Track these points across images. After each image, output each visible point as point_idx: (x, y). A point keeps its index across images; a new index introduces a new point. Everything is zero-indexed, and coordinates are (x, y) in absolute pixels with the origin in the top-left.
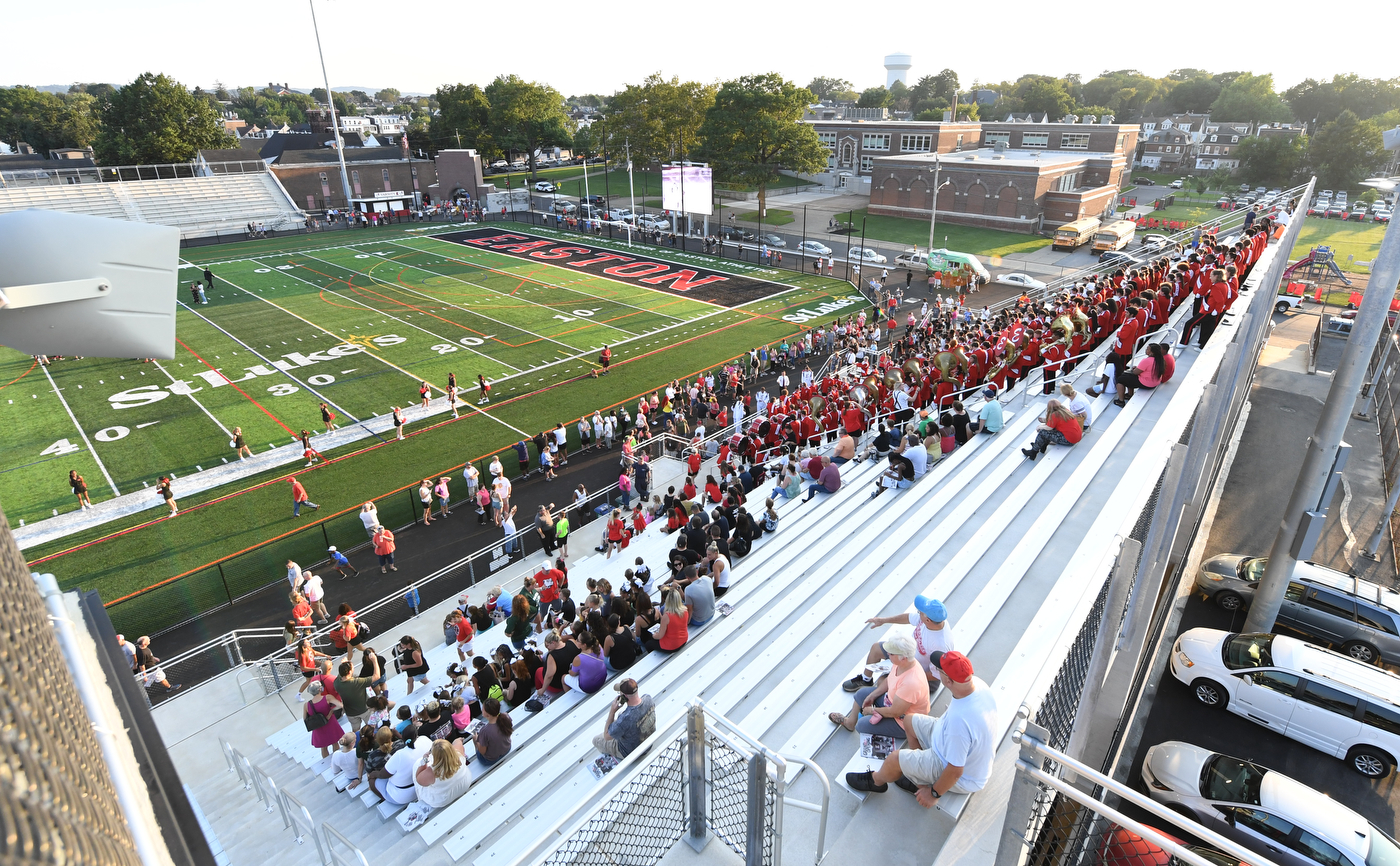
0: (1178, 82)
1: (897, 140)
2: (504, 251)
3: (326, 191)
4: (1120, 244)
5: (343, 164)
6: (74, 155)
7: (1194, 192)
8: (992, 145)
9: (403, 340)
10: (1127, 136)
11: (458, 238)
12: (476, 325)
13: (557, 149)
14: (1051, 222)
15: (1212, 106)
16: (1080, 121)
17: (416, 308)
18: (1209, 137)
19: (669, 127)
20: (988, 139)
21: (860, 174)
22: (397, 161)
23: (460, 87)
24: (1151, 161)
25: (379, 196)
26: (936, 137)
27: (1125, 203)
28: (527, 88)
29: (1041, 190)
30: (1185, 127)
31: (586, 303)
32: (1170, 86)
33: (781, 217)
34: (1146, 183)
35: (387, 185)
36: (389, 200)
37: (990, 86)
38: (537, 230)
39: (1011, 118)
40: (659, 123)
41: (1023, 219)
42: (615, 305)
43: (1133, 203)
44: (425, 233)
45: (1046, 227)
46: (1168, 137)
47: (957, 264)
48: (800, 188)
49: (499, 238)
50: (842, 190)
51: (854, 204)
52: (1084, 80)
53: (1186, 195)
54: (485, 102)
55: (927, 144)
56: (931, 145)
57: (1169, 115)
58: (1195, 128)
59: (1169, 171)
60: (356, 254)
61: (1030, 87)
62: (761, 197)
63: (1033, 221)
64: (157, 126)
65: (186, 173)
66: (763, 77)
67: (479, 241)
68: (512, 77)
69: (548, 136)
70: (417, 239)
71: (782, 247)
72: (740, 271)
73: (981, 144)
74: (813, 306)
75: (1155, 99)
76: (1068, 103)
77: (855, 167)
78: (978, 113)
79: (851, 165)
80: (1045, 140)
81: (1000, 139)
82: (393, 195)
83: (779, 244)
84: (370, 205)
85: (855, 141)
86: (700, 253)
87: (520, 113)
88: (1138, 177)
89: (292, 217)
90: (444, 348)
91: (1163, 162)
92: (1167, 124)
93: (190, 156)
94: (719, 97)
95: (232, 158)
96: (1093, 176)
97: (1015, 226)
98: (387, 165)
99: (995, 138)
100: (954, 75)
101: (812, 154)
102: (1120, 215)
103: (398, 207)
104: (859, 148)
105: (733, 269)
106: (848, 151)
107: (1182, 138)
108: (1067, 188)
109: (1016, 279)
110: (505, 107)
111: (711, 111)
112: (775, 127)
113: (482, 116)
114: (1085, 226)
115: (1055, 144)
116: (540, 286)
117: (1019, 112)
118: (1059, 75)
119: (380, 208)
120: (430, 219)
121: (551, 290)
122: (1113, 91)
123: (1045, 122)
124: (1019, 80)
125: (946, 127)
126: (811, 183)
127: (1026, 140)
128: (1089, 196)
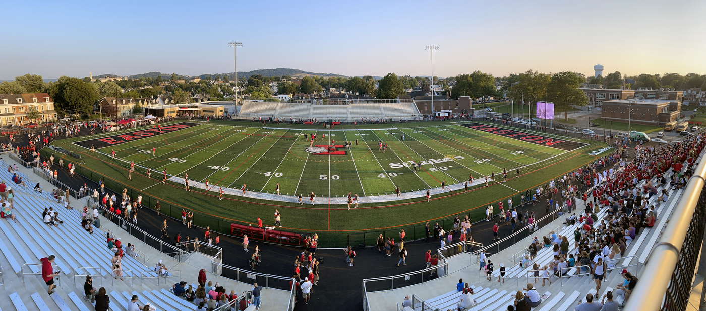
0: (690, 78)
1: (607, 96)
2: (484, 131)
3: (426, 109)
4: (685, 129)
5: (433, 100)
6: (368, 95)
7: (701, 113)
8: (637, 97)
9: (463, 158)
10: (679, 95)
11: (468, 126)
12: (486, 155)
13: (489, 97)
14: (662, 122)
15: (702, 86)
16: (664, 90)
17: (464, 148)
18: (703, 95)
19: (534, 89)
20: (636, 95)
21: (595, 107)
22: (445, 100)
23: (464, 75)
24: (687, 103)
25: (442, 111)
26: (621, 94)
27: (682, 116)
28: (484, 75)
29: (658, 112)
30: (695, 92)
31: (520, 149)
32: (688, 79)
33: (573, 121)
34: (686, 110)
35: (442, 107)
36: (444, 113)
37: (631, 77)
38: (492, 124)
39: (640, 88)
40: (531, 88)
41: (653, 122)
42: (530, 150)
43: (684, 116)
44: (456, 124)
45: (660, 124)
46: (691, 95)
47: (640, 136)
48: (576, 111)
49: (481, 126)
50: (590, 112)
51: (596, 117)
52: (661, 76)
53: (700, 114)
54: (471, 80)
55: (618, 97)
56: (619, 97)
57: (689, 88)
58: (698, 93)
59: (693, 106)
60: (439, 129)
61: (645, 78)
62: (566, 114)
63: (656, 122)
64: (390, 89)
65: (395, 102)
66: (566, 73)
67: (474, 127)
68: (478, 72)
69: (488, 91)
70: (455, 125)
71: (577, 131)
72: (567, 139)
73: (634, 97)
74: (597, 150)
75: (684, 83)
76: (658, 84)
77: (594, 104)
78: (631, 87)
79: (592, 104)
80: (654, 96)
81: (640, 95)
82: (445, 111)
83: (575, 130)
84: (439, 114)
85: (593, 95)
86: (552, 133)
87: (482, 84)
88: (684, 108)
89: (419, 116)
90: (478, 162)
91: (690, 103)
92: (689, 91)
93: (395, 97)
94: (553, 78)
95: (406, 98)
96: (672, 108)
97: (650, 124)
98: (443, 101)
99: (638, 95)
100: (619, 73)
101: (583, 99)
102: (681, 120)
103: (447, 115)
104: (595, 97)
105: (565, 138)
106: (591, 99)
107: (695, 96)
108: (665, 112)
109: (657, 140)
110: (477, 82)
111: (550, 84)
112: (572, 90)
113: (470, 85)
114: (673, 123)
115: (658, 97)
116: (501, 143)
117: (643, 86)
118: (652, 74)
119: (442, 115)
120: (457, 119)
121: (506, 144)
122: (671, 80)
123: (651, 90)
124: (640, 76)
125: (624, 91)
126: (579, 110)
127: (648, 96)
128: (673, 114)
